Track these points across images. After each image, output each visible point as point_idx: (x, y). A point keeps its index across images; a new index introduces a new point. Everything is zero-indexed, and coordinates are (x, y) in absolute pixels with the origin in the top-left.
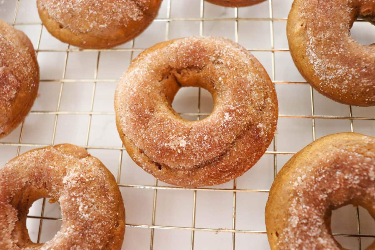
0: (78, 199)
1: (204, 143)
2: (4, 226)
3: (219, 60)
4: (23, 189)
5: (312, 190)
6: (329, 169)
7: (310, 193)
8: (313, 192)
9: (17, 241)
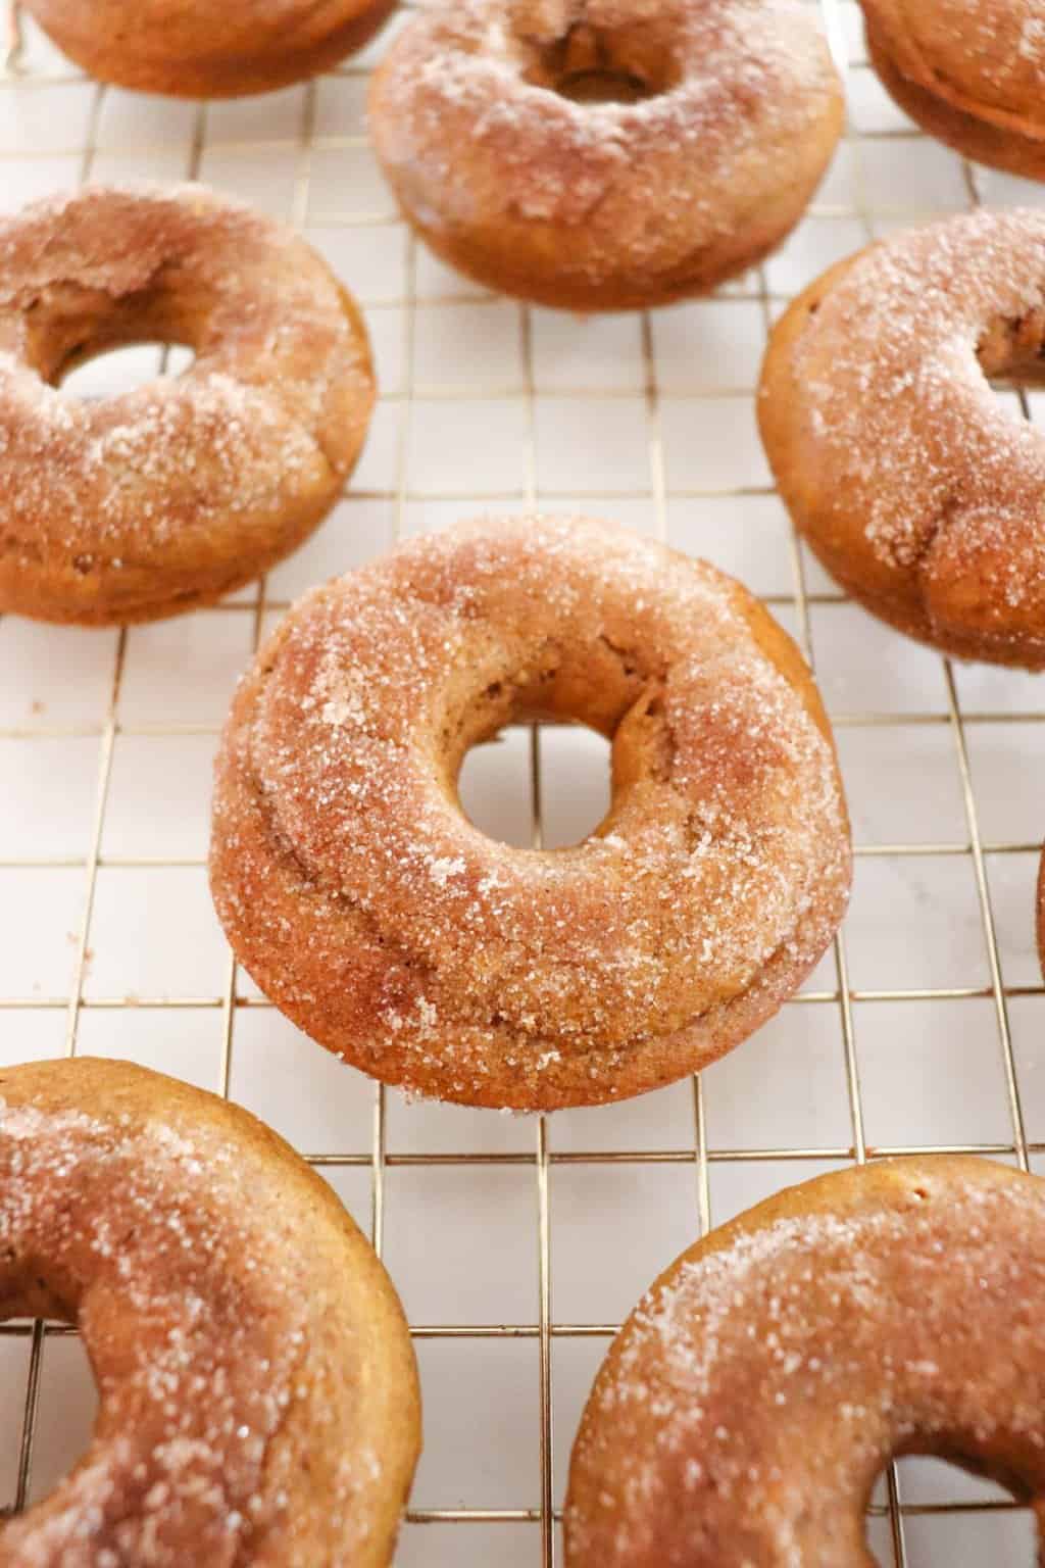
1: (335, 786)
3: (707, 838)
5: (132, 1193)
6: (216, 1267)
7: (123, 1185)
8: (125, 1200)
9: (47, 298)
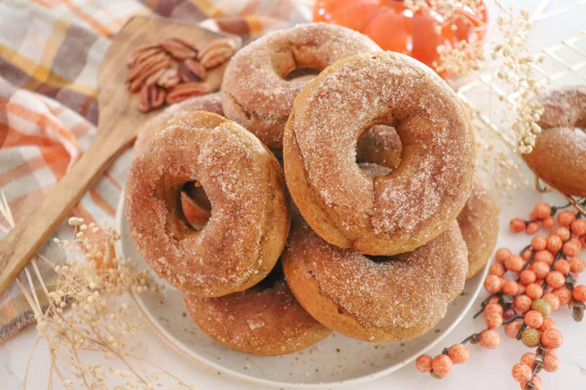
0: (218, 179)
2: (155, 221)
4: (163, 177)
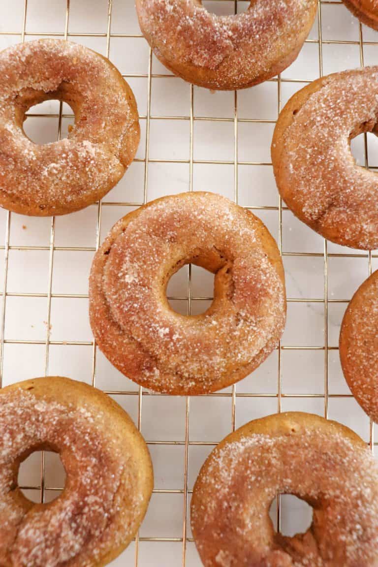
1: (130, 304)
3: (242, 321)
